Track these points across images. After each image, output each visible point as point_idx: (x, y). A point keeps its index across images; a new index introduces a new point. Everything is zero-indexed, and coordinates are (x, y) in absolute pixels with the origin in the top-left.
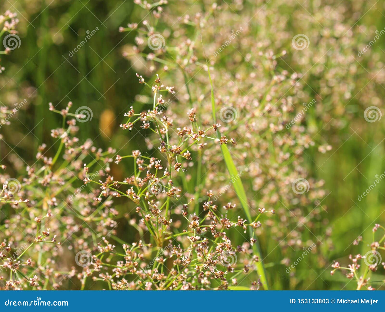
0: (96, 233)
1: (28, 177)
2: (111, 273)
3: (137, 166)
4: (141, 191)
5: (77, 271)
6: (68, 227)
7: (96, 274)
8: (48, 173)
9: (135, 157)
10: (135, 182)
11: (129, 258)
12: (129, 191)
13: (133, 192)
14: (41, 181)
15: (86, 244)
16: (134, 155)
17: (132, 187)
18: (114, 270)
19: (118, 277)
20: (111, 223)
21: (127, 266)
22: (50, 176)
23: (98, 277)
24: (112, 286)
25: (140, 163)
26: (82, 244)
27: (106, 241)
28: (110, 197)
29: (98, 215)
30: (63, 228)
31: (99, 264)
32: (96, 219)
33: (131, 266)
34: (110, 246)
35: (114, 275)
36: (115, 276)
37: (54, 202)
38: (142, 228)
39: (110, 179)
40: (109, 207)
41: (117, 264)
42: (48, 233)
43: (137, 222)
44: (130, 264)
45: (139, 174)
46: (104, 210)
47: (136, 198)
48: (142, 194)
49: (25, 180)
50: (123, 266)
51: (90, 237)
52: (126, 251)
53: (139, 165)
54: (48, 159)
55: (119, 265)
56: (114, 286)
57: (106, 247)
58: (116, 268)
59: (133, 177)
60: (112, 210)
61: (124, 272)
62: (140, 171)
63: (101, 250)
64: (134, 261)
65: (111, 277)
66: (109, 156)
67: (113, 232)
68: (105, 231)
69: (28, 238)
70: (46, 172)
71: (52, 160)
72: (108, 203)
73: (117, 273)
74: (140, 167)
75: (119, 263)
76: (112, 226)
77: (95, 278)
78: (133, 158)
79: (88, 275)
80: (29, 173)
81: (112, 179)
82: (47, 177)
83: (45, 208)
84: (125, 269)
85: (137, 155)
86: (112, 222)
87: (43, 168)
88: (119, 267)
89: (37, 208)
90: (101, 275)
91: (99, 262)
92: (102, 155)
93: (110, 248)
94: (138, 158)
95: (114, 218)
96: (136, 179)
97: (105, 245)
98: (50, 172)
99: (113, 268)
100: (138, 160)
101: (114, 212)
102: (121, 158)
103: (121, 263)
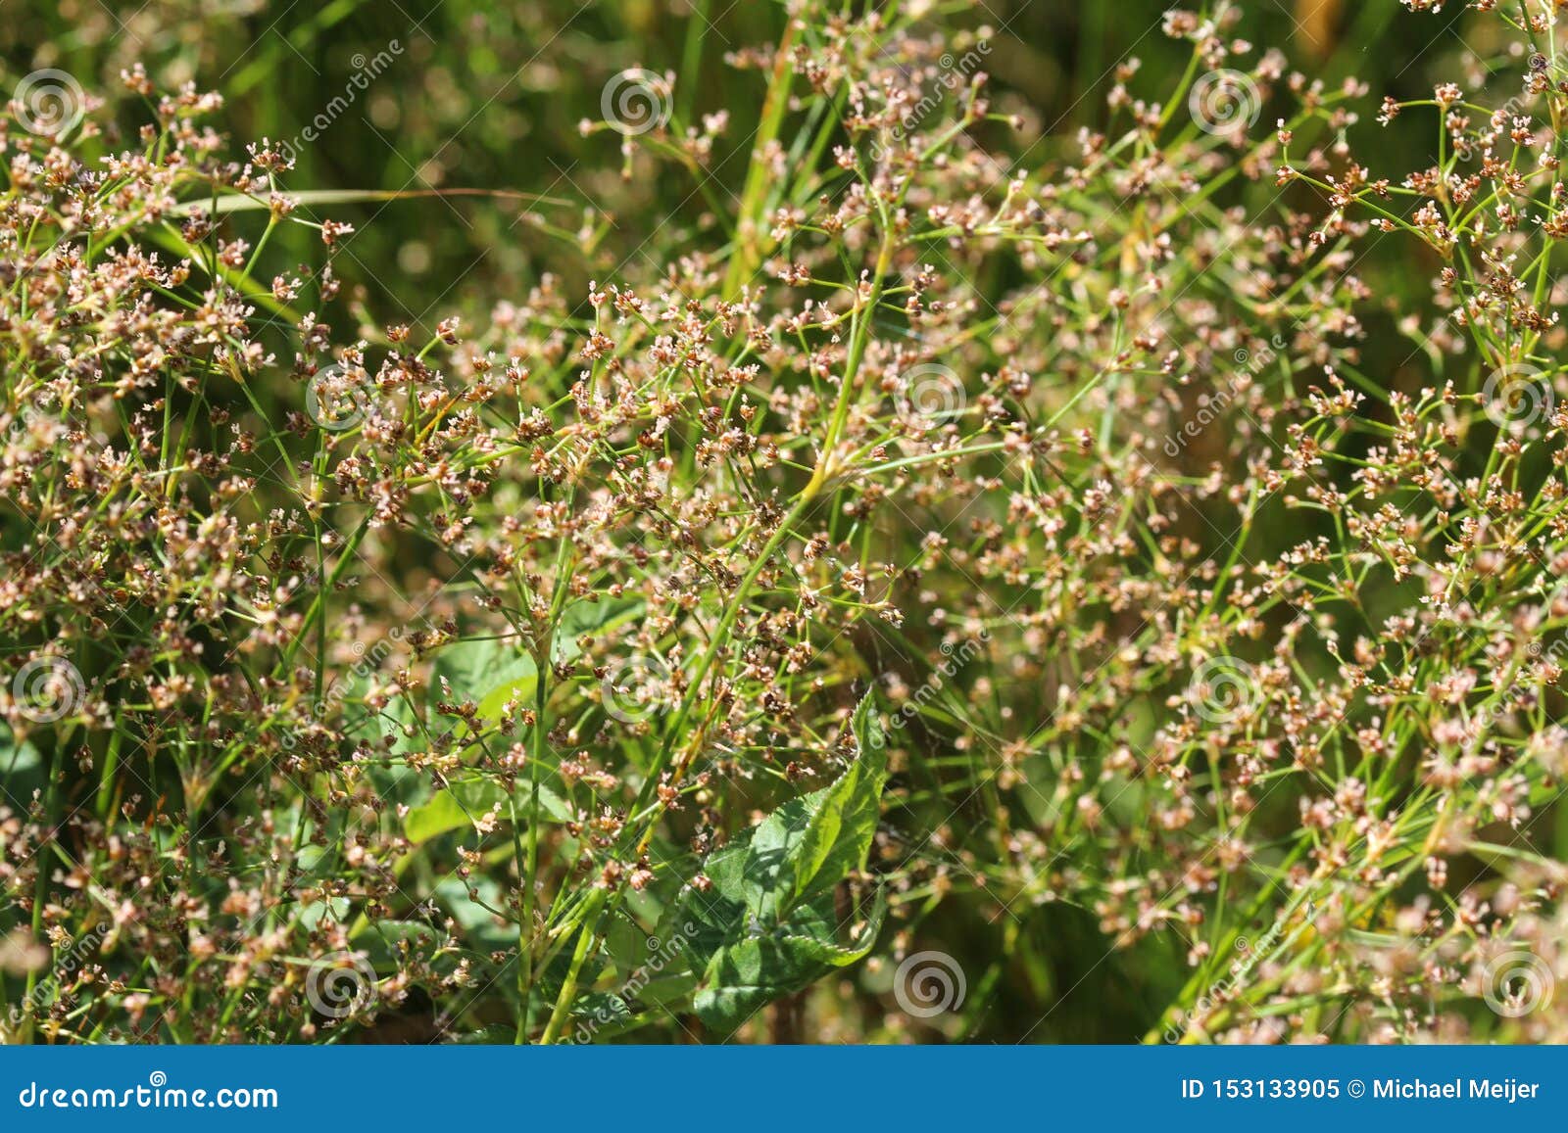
0: (1293, 357)
1: (1080, 165)
2: (1345, 485)
3: (1449, 139)
4: (1458, 221)
5: (1227, 477)
6: (1203, 333)
7: (1297, 487)
8: (1146, 154)
9: (1444, 106)
10: (1439, 191)
11: (1411, 436)
12: (1421, 215)
13: (1437, 216)
14: (1121, 180)
15: (1257, 391)
16: (1439, 100)
17: (1431, 203)
18: (1355, 476)
19: (1370, 496)
20: (1346, 325)
21: (1401, 465)
22: (1152, 160)
23: (1304, 497)
24: (1346, 528)
25: (1459, 127)
26: (1246, 391)
27: (1334, 379)
28: (1345, 241)
29: (1300, 299)
30: (1184, 335)
31: (1312, 453)
32: (1294, 311)
33: (1416, 463)
34: (1349, 394)
35: (1354, 492)
36: (1362, 494)
37: (1163, 249)
38: (1439, 345)
39: (1357, 176)
40: (1339, 274)
41: (1365, 456)
42: (1153, 342)
43: (1425, 327)
44: (1411, 458)
45: (1452, 164)
46: (1318, 281)
47: (1446, 236)
48: (1462, 227)
49: (1071, 172)
50: (1388, 461)
51: (1272, 368)
52: (1399, 415)
53: (1455, 133)
54: (1148, 107)
55: (1375, 459)
56: (1356, 528)
57: (1337, 399)
58: (1365, 467)
59: (1433, 172)
60: (1352, 280)
61: (1390, 482)
62: (1457, 154)
63: (1319, 408)
64: (1426, 448)
65: (1344, 497)
66: (1348, 105)
67: (1349, 353)
68: (1322, 350)
69: (1066, 363)
70: (1139, 150)
71: (1161, 112)
72: (1337, 258)
73: (1370, 485)
74: (1459, 141)
75: (1372, 451)
76: (1349, 333)
77: (1291, 501)
78: (1437, 108)
79: (1274, 487)
80: (1087, 149)
81: (1364, 174)
82: (1141, 165)
83: (1128, 267)
84: (1394, 473)
85: (1450, 100)
86: (1352, 320)
87: (1130, 137)
88: (1374, 465)
89: (1100, 268)
90: (1311, 491)
91: (1310, 446)
92: (1323, 100)
93: (1348, 401)
94: (1451, 109)
95: (1360, 309)
96: (1444, 176)
97: (1332, 391)
98: (1153, 150)
99: (1356, 468)
100: (1451, 116)
101: (1355, 287)
102: (1396, 106)
103: (1379, 454)
